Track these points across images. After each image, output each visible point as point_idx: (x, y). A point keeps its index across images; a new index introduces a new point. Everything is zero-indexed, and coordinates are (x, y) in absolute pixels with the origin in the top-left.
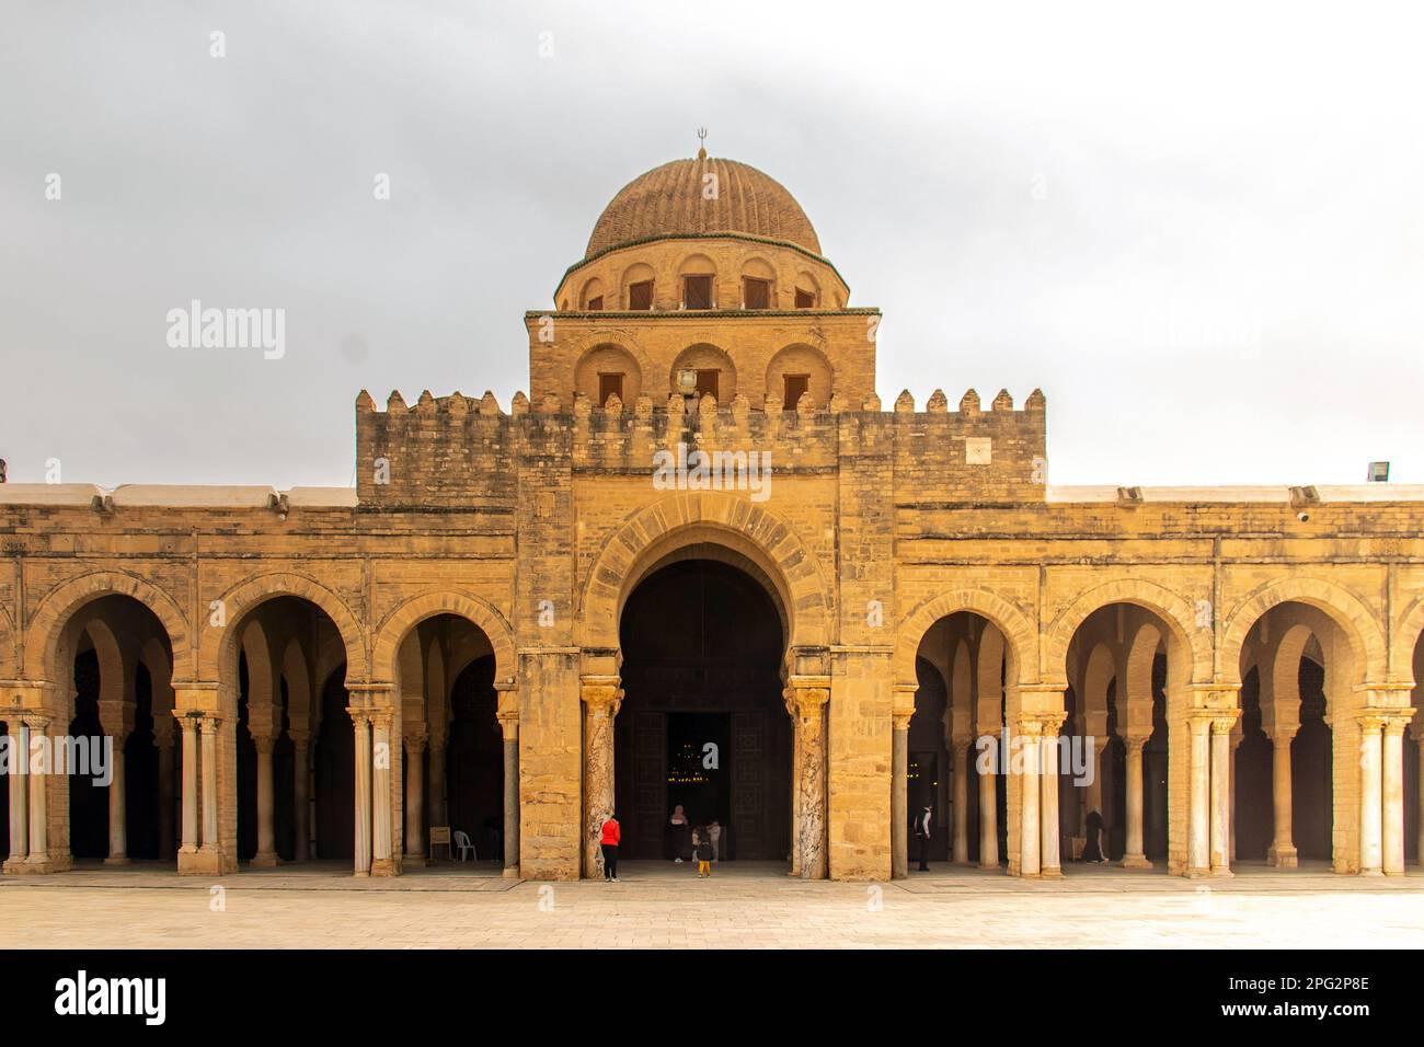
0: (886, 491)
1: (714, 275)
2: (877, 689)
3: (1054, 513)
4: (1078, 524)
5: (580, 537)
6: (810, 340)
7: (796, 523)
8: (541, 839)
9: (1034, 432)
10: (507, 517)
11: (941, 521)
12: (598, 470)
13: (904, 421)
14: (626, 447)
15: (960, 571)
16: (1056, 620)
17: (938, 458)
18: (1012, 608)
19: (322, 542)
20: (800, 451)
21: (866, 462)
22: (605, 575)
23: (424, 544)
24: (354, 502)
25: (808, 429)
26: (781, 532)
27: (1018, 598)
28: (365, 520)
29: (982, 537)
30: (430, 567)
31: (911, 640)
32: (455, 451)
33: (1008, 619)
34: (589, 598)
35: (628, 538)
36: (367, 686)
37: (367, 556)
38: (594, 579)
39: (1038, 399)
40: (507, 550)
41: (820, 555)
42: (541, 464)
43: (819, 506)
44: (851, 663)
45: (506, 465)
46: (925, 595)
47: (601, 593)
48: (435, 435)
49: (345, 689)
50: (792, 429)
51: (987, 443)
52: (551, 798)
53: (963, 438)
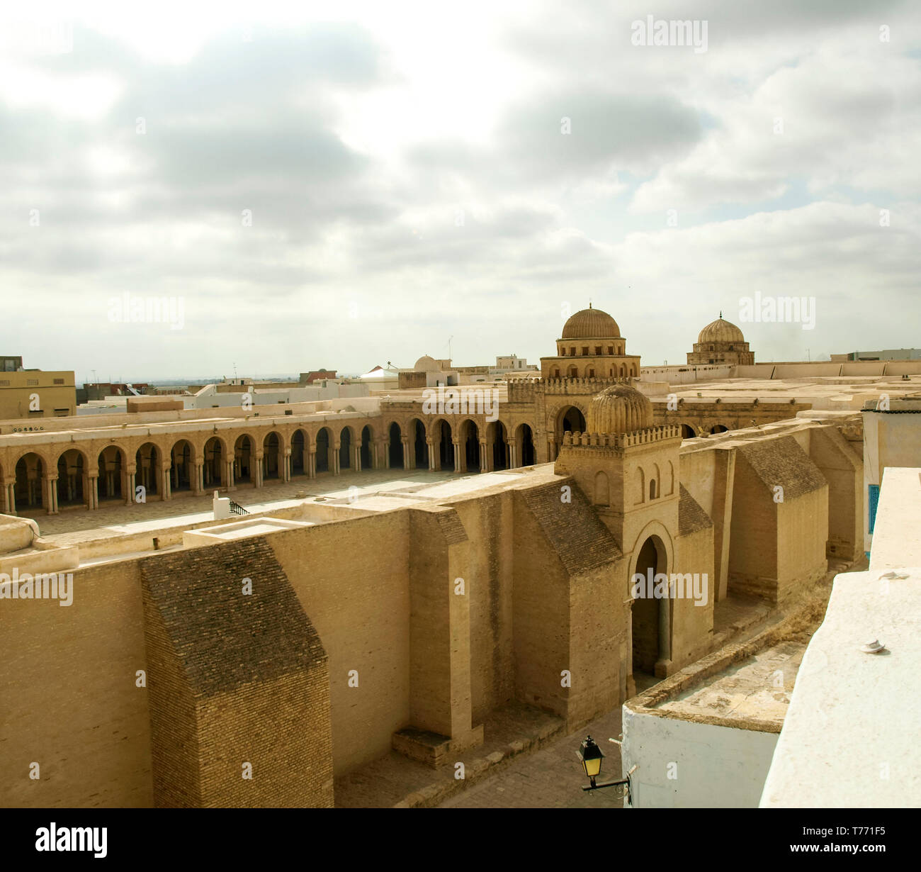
5: (547, 408)
7: (586, 405)
10: (534, 404)
12: (550, 394)
23: (520, 410)
24: (507, 401)
26: (584, 407)
28: (510, 405)
30: (521, 414)
32: (525, 391)
34: (548, 421)
35: (555, 408)
36: (511, 439)
37: (510, 412)
38: (549, 417)
40: (534, 411)
42: (539, 393)
45: (533, 394)
48: (522, 388)
49: (507, 439)
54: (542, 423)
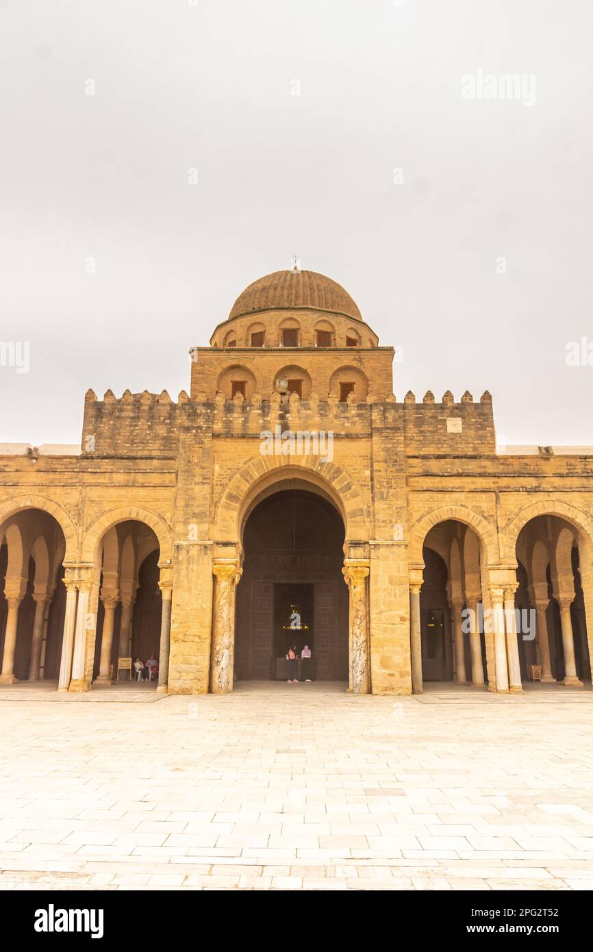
0: (401, 448)
1: (299, 329)
2: (399, 568)
3: (502, 461)
4: (516, 466)
5: (216, 474)
6: (355, 364)
7: (348, 466)
8: (183, 666)
9: (486, 415)
10: (173, 462)
11: (434, 466)
12: (228, 435)
13: (410, 408)
14: (245, 422)
15: (447, 496)
16: (507, 525)
17: (431, 429)
18: (480, 518)
19: (57, 476)
20: (349, 425)
21: (388, 431)
22: (231, 497)
23: (120, 478)
24: (79, 453)
25: (353, 412)
26: (338, 471)
27: (483, 512)
28: (84, 463)
29: (459, 475)
30: (123, 491)
31: (419, 537)
32: (143, 424)
33: (478, 525)
34: (220, 510)
35: (245, 475)
36: (77, 565)
37: (84, 485)
38: (224, 499)
39: (487, 396)
40: (171, 482)
41: (362, 485)
42: (194, 431)
43: (360, 456)
44: (382, 550)
45: (173, 432)
46: (427, 509)
47: (227, 507)
48: (131, 414)
49: (63, 567)
50: (344, 412)
51: (459, 421)
52: (191, 638)
53: (445, 418)
54: (195, 515)
